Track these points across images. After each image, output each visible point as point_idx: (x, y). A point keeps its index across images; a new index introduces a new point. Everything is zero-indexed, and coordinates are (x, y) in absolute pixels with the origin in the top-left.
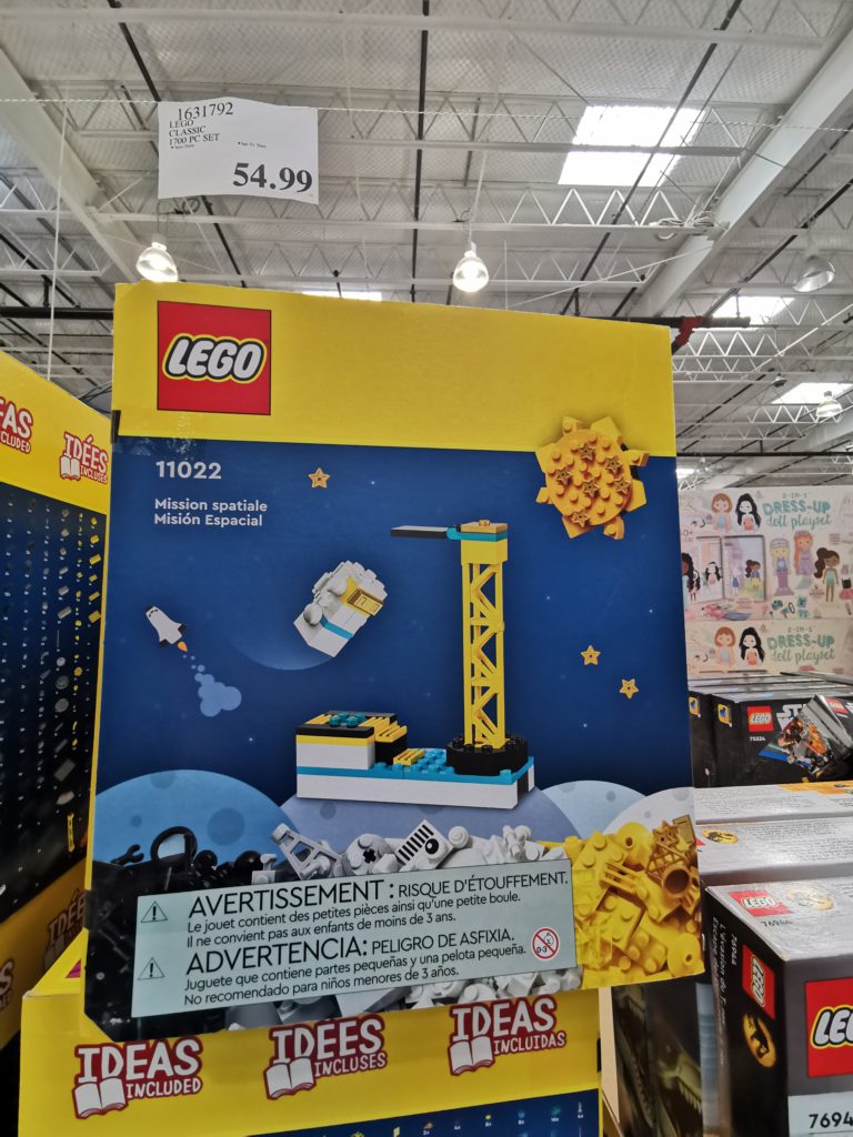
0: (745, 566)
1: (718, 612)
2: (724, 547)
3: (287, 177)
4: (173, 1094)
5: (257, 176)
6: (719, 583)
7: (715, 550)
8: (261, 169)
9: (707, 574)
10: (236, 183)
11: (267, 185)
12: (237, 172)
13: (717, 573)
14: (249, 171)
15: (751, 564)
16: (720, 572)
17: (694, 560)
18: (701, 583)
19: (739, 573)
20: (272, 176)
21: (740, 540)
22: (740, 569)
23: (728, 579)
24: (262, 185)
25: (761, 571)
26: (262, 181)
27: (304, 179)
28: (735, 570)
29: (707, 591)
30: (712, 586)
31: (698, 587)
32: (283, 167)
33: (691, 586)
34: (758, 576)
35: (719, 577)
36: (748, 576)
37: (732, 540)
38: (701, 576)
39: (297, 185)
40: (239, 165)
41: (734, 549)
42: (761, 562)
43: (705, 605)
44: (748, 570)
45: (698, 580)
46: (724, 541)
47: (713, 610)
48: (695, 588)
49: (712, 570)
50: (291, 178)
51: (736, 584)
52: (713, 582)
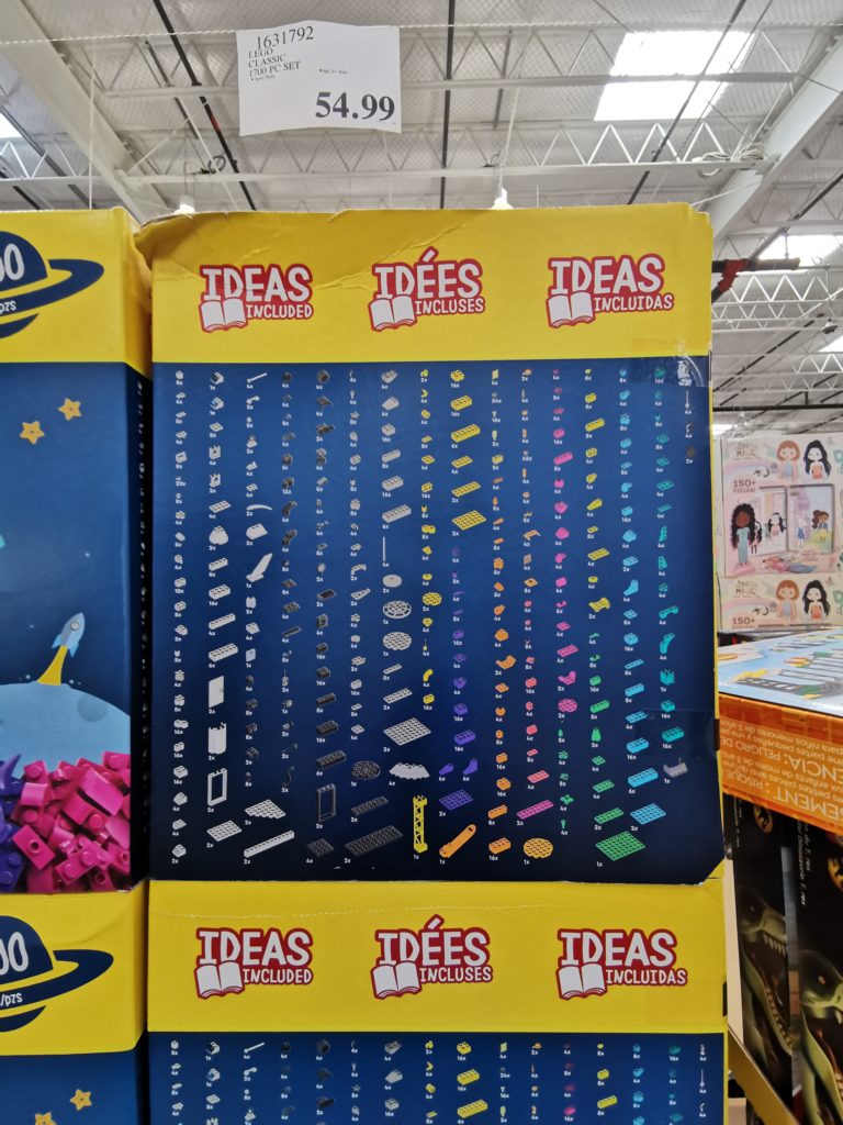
0: (812, 517)
1: (781, 564)
2: (789, 497)
3: (370, 105)
4: (285, 982)
5: (339, 105)
6: (782, 535)
7: (780, 501)
8: (343, 97)
9: (770, 525)
10: (319, 115)
11: (349, 115)
12: (320, 103)
13: (780, 524)
14: (331, 101)
15: (818, 514)
16: (784, 524)
17: (755, 511)
18: (763, 535)
19: (805, 524)
20: (354, 105)
21: (808, 490)
22: (807, 519)
23: (792, 531)
24: (344, 115)
25: (829, 522)
26: (344, 111)
27: (387, 107)
28: (800, 520)
29: (770, 543)
30: (774, 538)
31: (760, 538)
32: (365, 94)
33: (751, 537)
34: (826, 526)
35: (782, 529)
36: (815, 527)
37: (798, 490)
38: (763, 528)
39: (380, 113)
40: (322, 94)
41: (800, 499)
42: (829, 511)
43: (764, 558)
44: (815, 521)
45: (760, 532)
46: (789, 491)
47: (775, 562)
48: (756, 541)
49: (775, 521)
50: (374, 105)
51: (801, 535)
52: (776, 534)
